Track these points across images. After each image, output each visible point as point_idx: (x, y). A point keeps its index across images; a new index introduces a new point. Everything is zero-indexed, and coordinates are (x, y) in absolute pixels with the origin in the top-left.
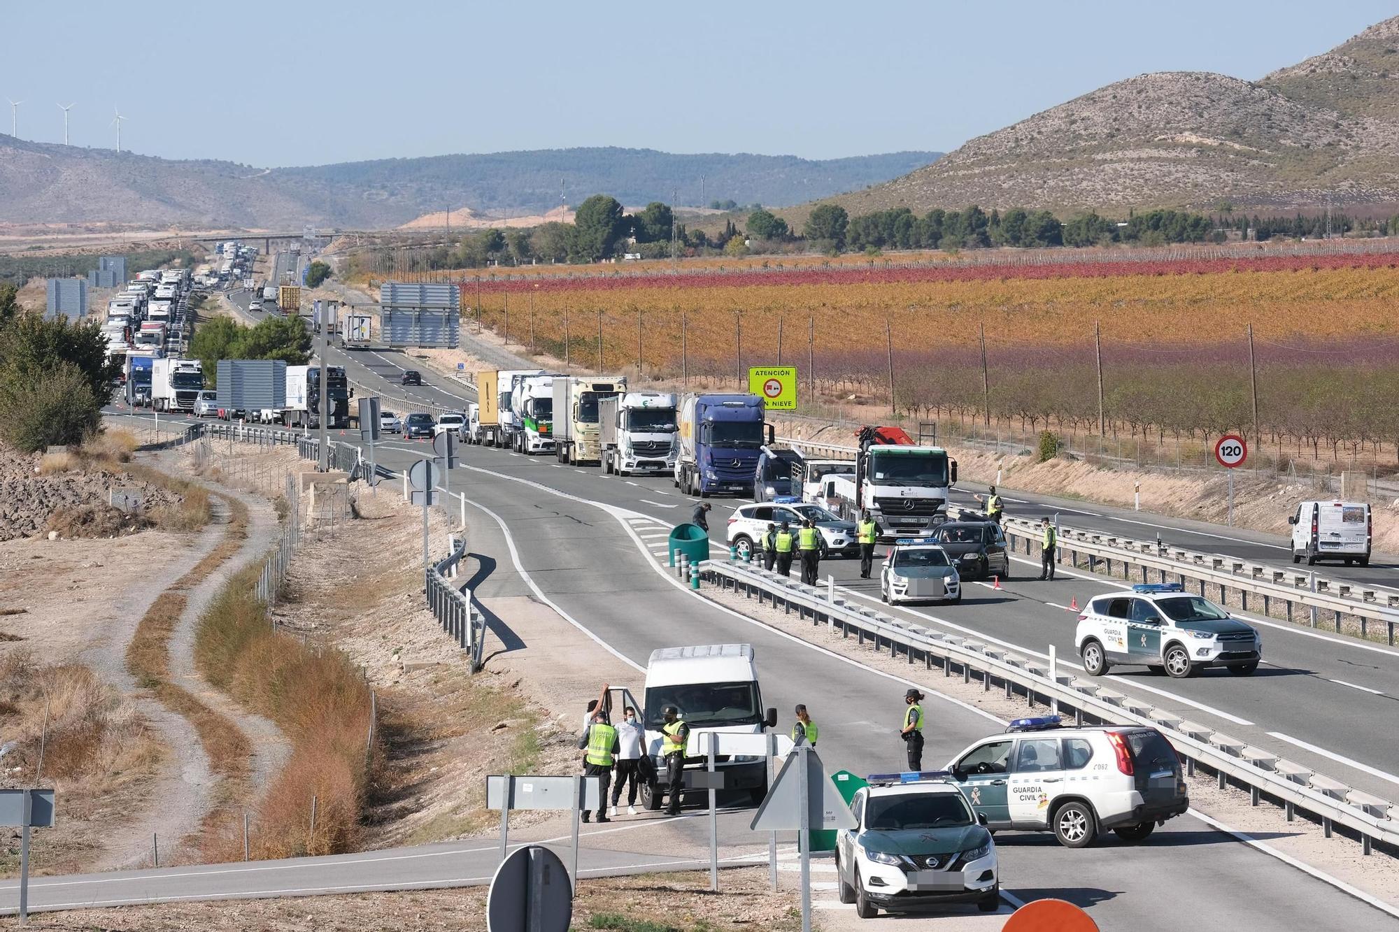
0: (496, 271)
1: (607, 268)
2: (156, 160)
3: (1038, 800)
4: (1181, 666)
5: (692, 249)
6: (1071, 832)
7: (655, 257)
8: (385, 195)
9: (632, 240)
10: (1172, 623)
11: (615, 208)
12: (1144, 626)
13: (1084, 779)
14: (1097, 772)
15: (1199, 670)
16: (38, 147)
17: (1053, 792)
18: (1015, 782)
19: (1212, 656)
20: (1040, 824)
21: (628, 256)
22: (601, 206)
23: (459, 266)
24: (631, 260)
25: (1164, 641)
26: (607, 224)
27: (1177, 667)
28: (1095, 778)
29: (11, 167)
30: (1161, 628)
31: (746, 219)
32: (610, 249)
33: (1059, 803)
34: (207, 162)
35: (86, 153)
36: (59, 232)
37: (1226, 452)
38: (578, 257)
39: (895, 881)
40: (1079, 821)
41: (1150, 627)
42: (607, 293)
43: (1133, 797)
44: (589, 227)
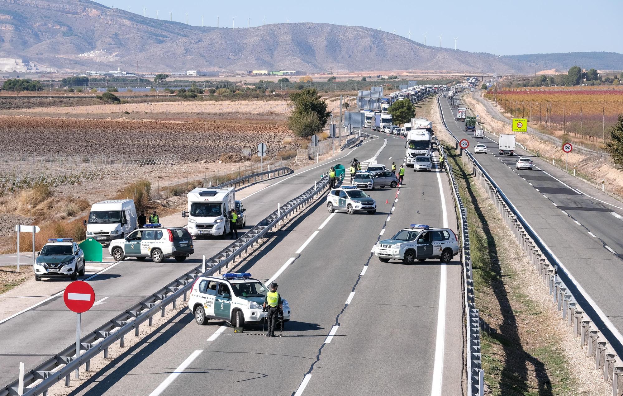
0: (543, 88)
1: (577, 88)
2: (467, 52)
3: (148, 248)
4: (351, 211)
5: (603, 83)
6: (156, 258)
7: (591, 85)
8: (534, 64)
9: (585, 80)
10: (349, 198)
11: (580, 70)
12: (343, 199)
13: (160, 242)
14: (164, 241)
15: (356, 212)
16: (430, 48)
17: (152, 246)
18: (143, 243)
19: (359, 208)
20: (149, 255)
21: (583, 85)
22: (576, 70)
23: (533, 86)
24: (584, 86)
25: (347, 203)
26: (577, 75)
27: (350, 211)
28: (163, 242)
29: (422, 53)
30: (347, 199)
31: (620, 75)
32: (578, 83)
33: (154, 249)
34: (482, 53)
35: (446, 50)
36: (432, 73)
37: (566, 148)
38: (569, 84)
39: (43, 271)
40: (158, 255)
41: (344, 199)
42: (576, 96)
43: (173, 249)
44: (572, 76)
